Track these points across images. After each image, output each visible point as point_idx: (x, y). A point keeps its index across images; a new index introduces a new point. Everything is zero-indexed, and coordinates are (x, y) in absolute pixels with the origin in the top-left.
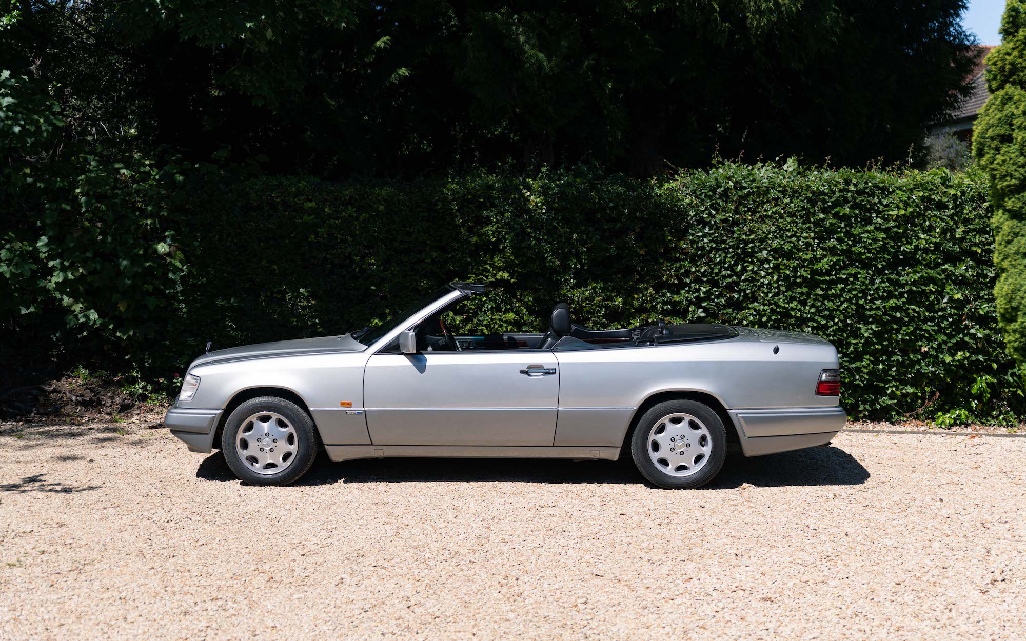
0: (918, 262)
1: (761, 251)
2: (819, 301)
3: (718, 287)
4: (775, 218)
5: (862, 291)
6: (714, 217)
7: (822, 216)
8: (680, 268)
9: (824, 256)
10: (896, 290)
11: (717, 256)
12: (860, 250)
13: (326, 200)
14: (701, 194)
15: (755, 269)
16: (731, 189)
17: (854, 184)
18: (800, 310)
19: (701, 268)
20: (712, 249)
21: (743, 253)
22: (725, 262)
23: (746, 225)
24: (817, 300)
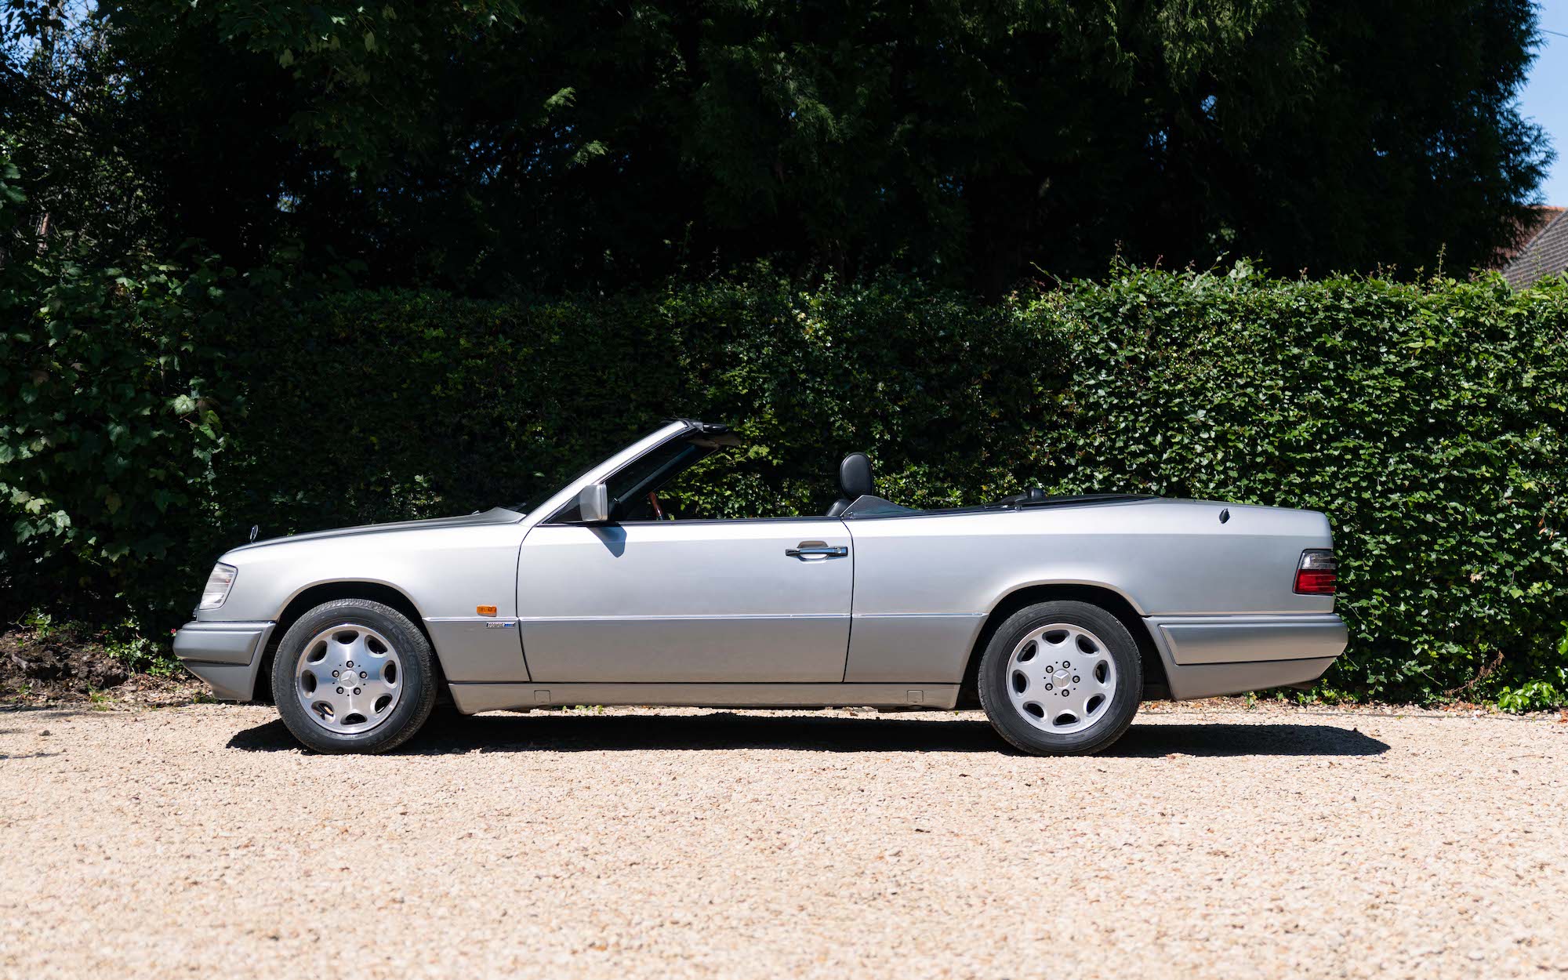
0: (1461, 429)
1: (1194, 410)
2: (1294, 495)
3: (1124, 472)
4: (1217, 355)
5: (1367, 477)
6: (1114, 353)
7: (1296, 351)
8: (1059, 440)
9: (1302, 419)
10: (1425, 476)
11: (1121, 419)
12: (1361, 407)
13: (460, 328)
14: (1092, 317)
15: (1186, 441)
16: (1143, 307)
17: (1348, 298)
19: (1095, 439)
20: (1112, 407)
21: (1164, 413)
22: (1135, 430)
23: (1168, 367)
24: (1290, 492)
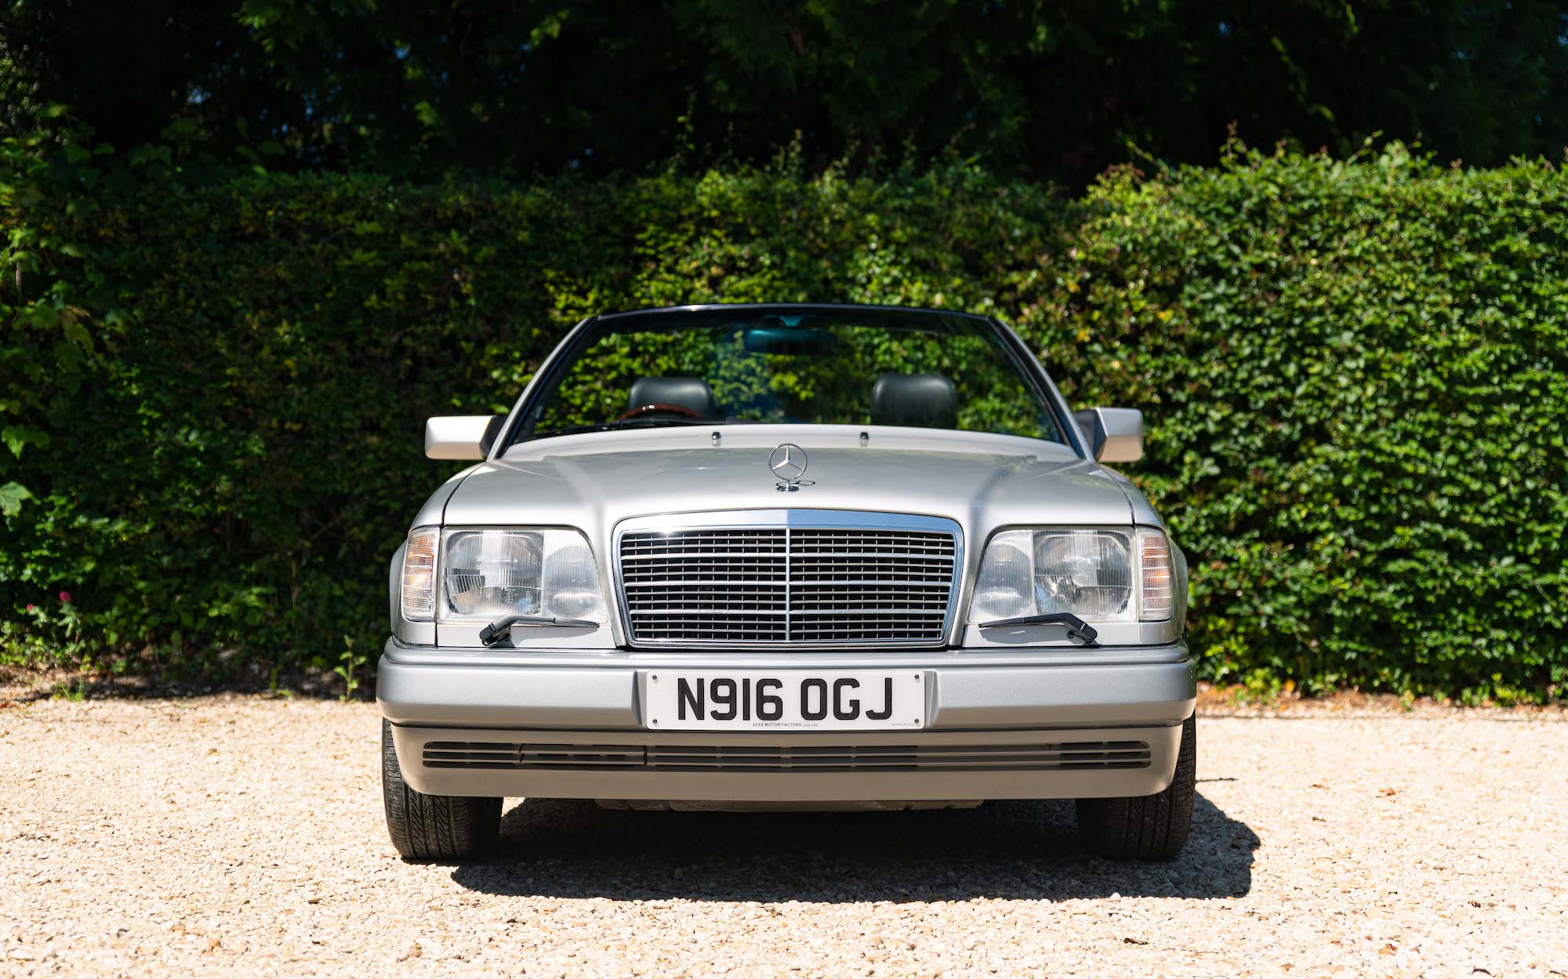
1: (1338, 331)
2: (1464, 439)
3: (1247, 410)
4: (1368, 262)
6: (1236, 258)
7: (1469, 257)
8: (1165, 369)
9: (1475, 345)
11: (1245, 343)
12: (1552, 329)
14: (1208, 213)
15: (1327, 372)
16: (1274, 201)
17: (1534, 190)
18: (1423, 461)
19: (1211, 368)
20: (1234, 327)
21: (1300, 336)
22: (1262, 356)
23: (1305, 277)
24: (1460, 437)
